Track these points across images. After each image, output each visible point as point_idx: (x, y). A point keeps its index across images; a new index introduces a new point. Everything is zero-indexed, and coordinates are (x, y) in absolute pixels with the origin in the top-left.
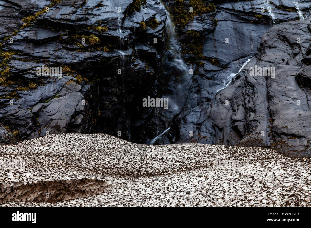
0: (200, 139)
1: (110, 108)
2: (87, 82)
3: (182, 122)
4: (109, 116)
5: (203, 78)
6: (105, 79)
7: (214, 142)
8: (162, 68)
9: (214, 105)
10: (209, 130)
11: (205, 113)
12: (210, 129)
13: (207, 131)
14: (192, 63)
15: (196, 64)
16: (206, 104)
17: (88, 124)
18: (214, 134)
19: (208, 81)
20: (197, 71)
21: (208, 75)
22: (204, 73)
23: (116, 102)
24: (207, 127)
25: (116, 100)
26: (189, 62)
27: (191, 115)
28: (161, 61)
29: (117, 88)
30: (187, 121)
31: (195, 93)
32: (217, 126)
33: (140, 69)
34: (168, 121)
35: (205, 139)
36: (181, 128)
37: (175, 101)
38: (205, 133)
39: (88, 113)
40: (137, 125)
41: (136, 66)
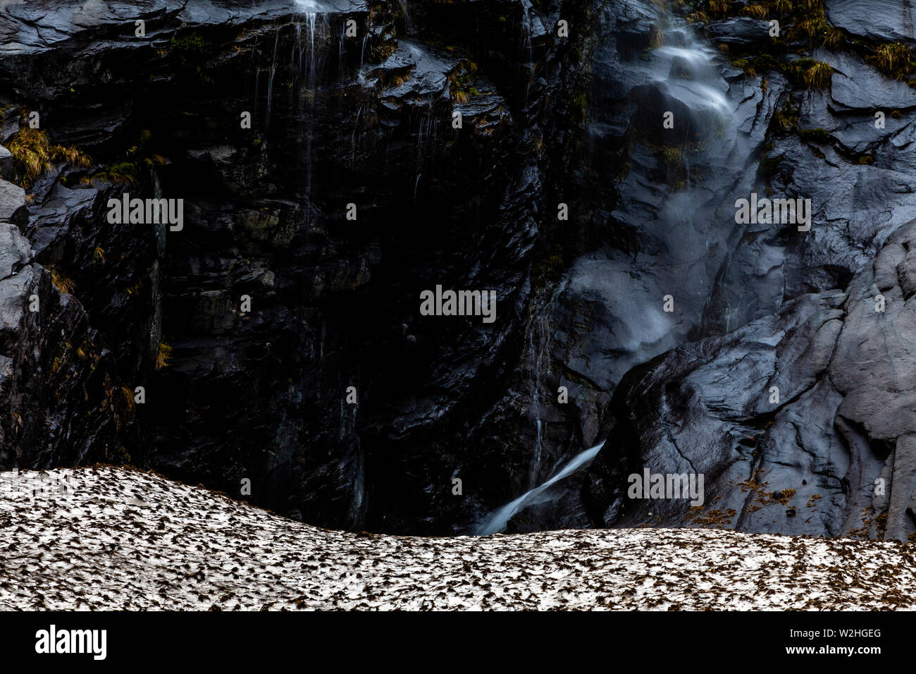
0: (755, 509)
1: (228, 324)
2: (83, 174)
3: (665, 408)
4: (217, 371)
5: (822, 156)
6: (198, 154)
7: (836, 525)
8: (582, 100)
9: (859, 308)
10: (813, 455)
11: (802, 356)
12: (821, 446)
13: (805, 459)
14: (763, 70)
15: (787, 75)
16: (813, 303)
17: (69, 415)
18: (841, 476)
19: (852, 170)
20: (787, 114)
21: (854, 138)
22: (833, 126)
23: (269, 288)
24: (804, 433)
25: (269, 279)
26: (743, 61)
27: (719, 367)
28: (575, 59)
29: (273, 207)
30: (692, 403)
31: (770, 243)
32: (859, 428)
33: (413, 94)
34: (598, 405)
35: (785, 508)
36: (652, 444)
37: (647, 290)
38: (789, 471)
39: (73, 352)
40: (404, 425)
41: (390, 77)
